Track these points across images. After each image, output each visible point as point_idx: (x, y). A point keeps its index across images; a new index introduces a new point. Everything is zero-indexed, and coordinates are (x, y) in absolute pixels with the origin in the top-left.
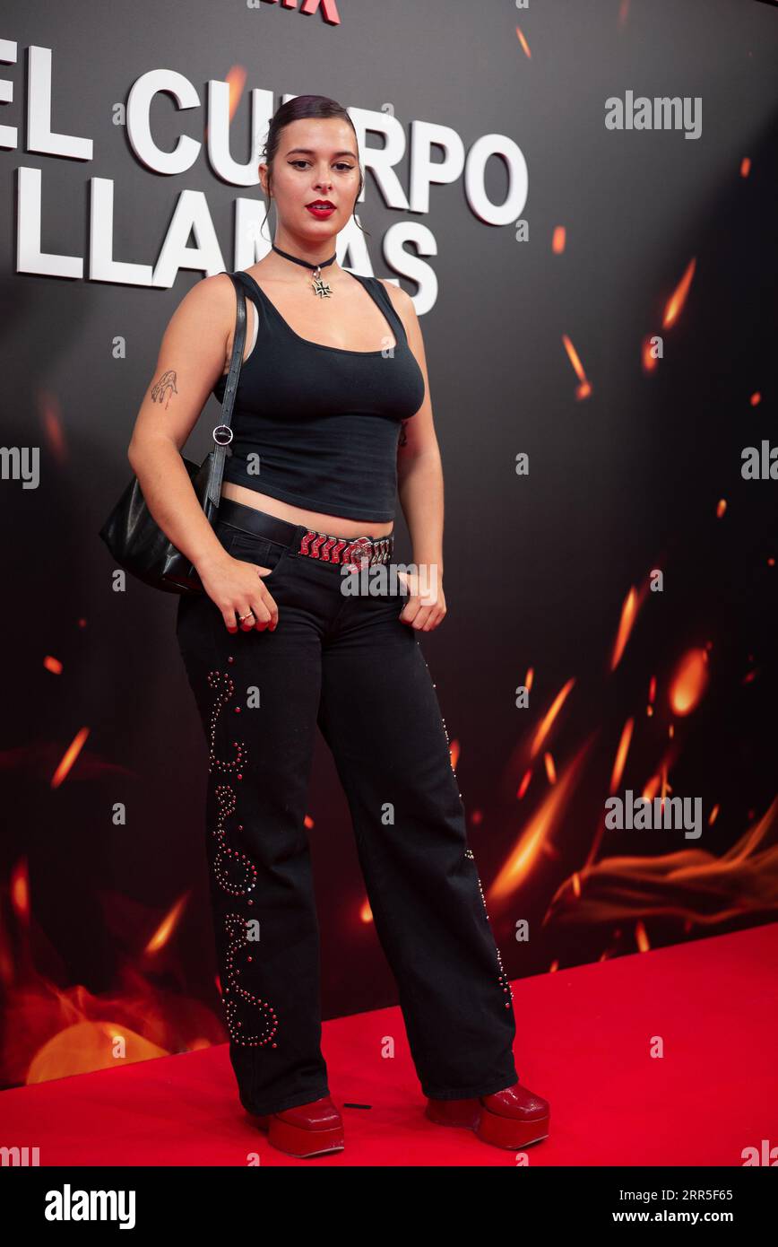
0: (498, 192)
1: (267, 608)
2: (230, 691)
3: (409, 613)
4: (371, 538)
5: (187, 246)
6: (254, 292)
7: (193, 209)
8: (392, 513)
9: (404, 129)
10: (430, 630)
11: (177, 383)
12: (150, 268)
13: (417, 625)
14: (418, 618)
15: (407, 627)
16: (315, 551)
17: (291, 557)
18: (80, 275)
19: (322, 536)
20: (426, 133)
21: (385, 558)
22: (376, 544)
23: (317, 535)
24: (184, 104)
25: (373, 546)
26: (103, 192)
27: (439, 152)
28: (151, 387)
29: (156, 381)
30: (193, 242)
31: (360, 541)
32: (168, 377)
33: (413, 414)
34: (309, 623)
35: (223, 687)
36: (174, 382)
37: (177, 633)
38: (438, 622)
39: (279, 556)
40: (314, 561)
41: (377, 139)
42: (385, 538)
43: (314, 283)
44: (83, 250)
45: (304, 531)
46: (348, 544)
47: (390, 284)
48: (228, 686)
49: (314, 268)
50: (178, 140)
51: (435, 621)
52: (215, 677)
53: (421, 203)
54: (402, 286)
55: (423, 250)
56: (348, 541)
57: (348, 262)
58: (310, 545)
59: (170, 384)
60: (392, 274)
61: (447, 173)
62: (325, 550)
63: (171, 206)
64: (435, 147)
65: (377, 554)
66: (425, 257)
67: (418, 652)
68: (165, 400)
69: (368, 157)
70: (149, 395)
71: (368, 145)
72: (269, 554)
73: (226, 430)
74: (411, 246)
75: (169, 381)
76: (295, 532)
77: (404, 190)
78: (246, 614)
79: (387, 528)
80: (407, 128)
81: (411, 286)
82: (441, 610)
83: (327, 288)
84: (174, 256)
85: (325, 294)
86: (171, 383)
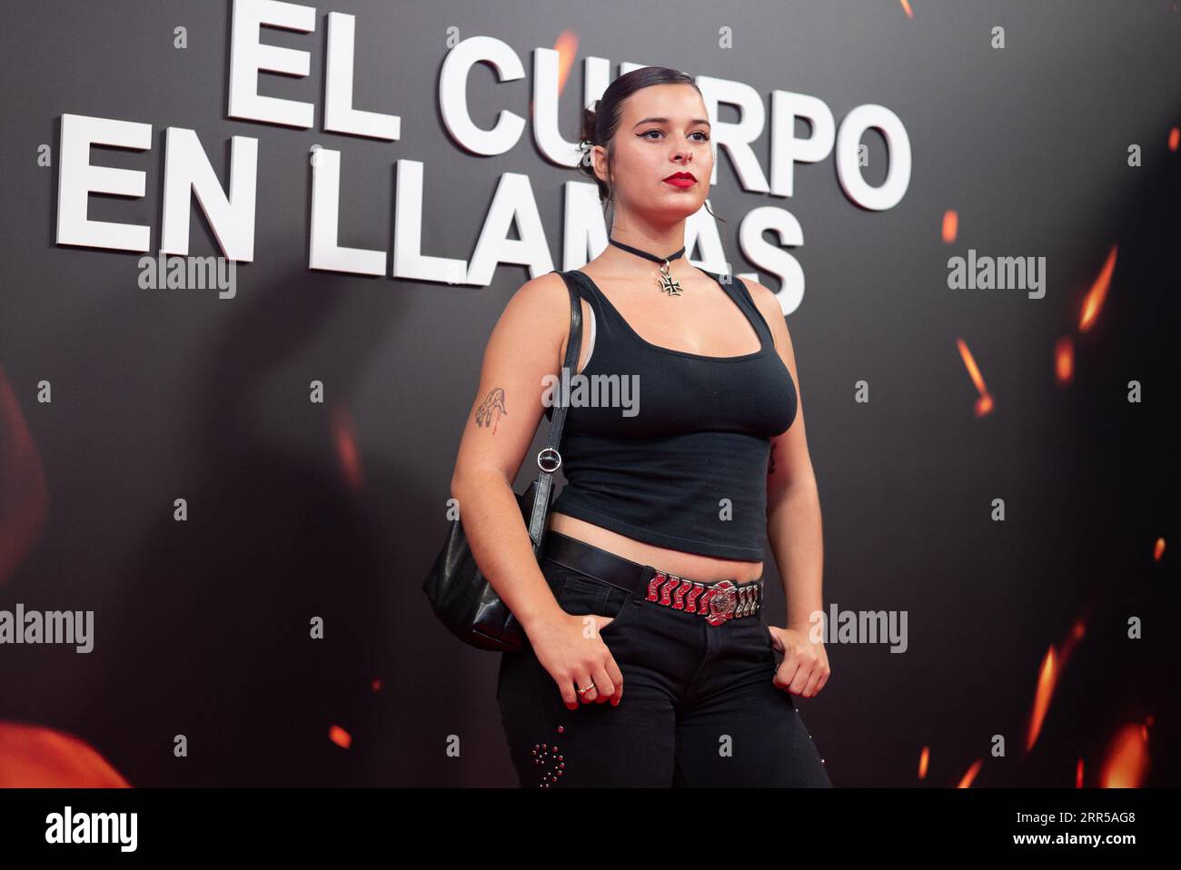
0: (876, 173)
1: (610, 679)
2: (560, 768)
3: (785, 673)
4: (735, 582)
5: (508, 237)
6: (590, 292)
7: (515, 195)
8: (761, 551)
9: (763, 100)
10: (811, 697)
11: (505, 403)
12: (465, 263)
13: (795, 688)
14: (796, 680)
15: (783, 693)
16: (666, 597)
17: (635, 604)
18: (382, 271)
19: (675, 578)
20: (790, 104)
21: (753, 608)
22: (741, 590)
23: (668, 578)
24: (506, 76)
25: (737, 592)
26: (411, 176)
27: (804, 126)
28: (475, 409)
29: (480, 401)
30: (514, 232)
31: (721, 585)
32: (494, 397)
33: (782, 433)
34: (657, 685)
35: (551, 763)
36: (502, 401)
37: (498, 698)
38: (821, 685)
39: (621, 602)
40: (662, 609)
41: (732, 112)
42: (752, 583)
43: (662, 280)
44: (386, 243)
45: (652, 573)
46: (706, 589)
47: (750, 281)
48: (557, 762)
49: (662, 262)
50: (498, 117)
51: (818, 683)
52: (541, 751)
53: (783, 184)
54: (762, 281)
55: (787, 240)
56: (706, 585)
57: (697, 254)
58: (659, 590)
59: (497, 403)
60: (749, 268)
61: (815, 150)
62: (678, 596)
63: (489, 193)
64: (798, 121)
65: (743, 602)
66: (789, 248)
67: (799, 721)
68: (492, 424)
69: (720, 132)
70: (472, 419)
71: (721, 119)
72: (608, 601)
73: (554, 455)
74: (773, 236)
75: (496, 400)
76: (641, 575)
77: (764, 171)
78: (585, 686)
79: (754, 571)
80: (767, 100)
81: (773, 281)
82: (823, 670)
83: (677, 285)
84: (493, 248)
85: (674, 291)
86: (499, 402)
